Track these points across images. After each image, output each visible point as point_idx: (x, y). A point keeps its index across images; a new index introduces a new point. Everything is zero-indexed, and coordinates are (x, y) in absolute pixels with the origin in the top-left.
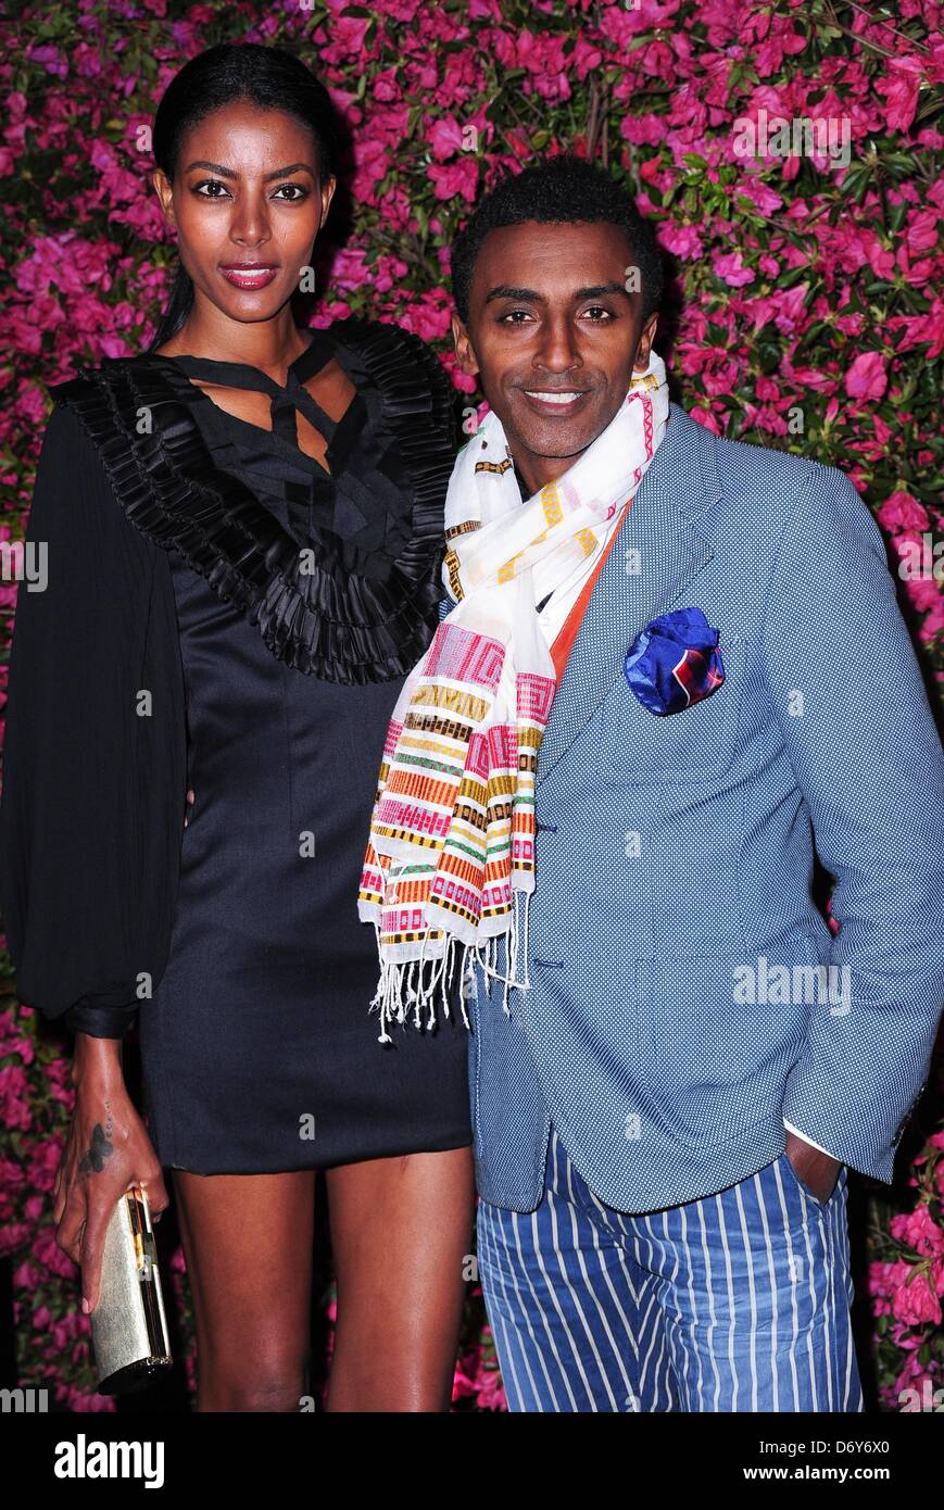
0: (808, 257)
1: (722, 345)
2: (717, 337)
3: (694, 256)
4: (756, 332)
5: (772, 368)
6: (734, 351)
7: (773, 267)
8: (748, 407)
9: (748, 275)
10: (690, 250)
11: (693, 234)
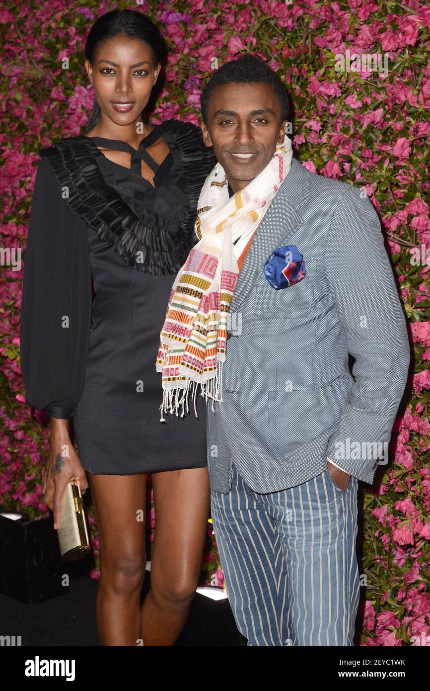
0: (382, 97)
1: (347, 134)
2: (345, 130)
3: (338, 95)
4: (364, 128)
5: (370, 142)
6: (353, 136)
7: (369, 100)
8: (359, 160)
9: (359, 104)
10: (335, 93)
11: (336, 86)
